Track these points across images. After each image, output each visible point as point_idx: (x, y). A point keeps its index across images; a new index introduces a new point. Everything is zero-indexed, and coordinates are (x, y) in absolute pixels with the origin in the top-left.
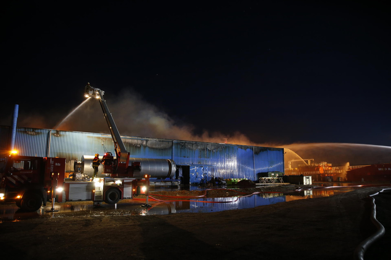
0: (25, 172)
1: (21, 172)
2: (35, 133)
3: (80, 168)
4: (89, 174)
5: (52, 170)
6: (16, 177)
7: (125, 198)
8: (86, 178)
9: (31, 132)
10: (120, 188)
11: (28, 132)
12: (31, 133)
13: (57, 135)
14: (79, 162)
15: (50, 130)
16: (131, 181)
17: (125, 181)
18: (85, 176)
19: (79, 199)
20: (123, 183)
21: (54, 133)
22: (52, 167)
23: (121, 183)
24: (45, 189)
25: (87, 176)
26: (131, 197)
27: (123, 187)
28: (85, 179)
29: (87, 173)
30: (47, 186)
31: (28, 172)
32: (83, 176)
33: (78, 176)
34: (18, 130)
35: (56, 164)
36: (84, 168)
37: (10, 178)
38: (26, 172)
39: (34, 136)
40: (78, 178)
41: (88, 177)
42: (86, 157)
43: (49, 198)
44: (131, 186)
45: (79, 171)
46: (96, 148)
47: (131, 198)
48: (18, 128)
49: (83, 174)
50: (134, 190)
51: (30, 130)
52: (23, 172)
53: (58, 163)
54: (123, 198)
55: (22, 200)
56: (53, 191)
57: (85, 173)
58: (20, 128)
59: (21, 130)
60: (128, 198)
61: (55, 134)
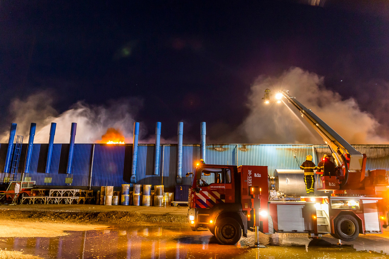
0: (216, 187)
1: (211, 187)
2: (222, 149)
3: (274, 184)
4: (285, 192)
5: (250, 184)
6: (206, 193)
7: (369, 232)
8: (283, 197)
9: (219, 148)
10: (357, 213)
11: (216, 148)
12: (219, 150)
13: (244, 150)
14: (272, 177)
15: (237, 145)
16: (375, 202)
17: (364, 202)
18: (282, 194)
19: (294, 230)
20: (362, 205)
21: (240, 147)
22: (250, 179)
23: (358, 205)
24: (243, 211)
25: (283, 194)
26: (378, 230)
27: (363, 213)
28: (281, 198)
29: (283, 191)
30: (246, 207)
31: (219, 187)
32: (278, 194)
33: (273, 194)
34: (207, 147)
35: (255, 175)
36: (279, 185)
37: (199, 194)
38: (218, 187)
39: (222, 152)
40: (273, 197)
41: (285, 196)
42: (279, 171)
43: (251, 225)
44: (376, 210)
45: (273, 188)
46: (288, 162)
47: (380, 231)
48: (207, 145)
49: (278, 191)
50: (383, 218)
51: (217, 147)
52: (214, 187)
53: (258, 174)
54: (365, 231)
55: (216, 227)
56: (254, 216)
57: (280, 190)
58: (209, 145)
59: (210, 147)
60: (373, 231)
61: (242, 149)
